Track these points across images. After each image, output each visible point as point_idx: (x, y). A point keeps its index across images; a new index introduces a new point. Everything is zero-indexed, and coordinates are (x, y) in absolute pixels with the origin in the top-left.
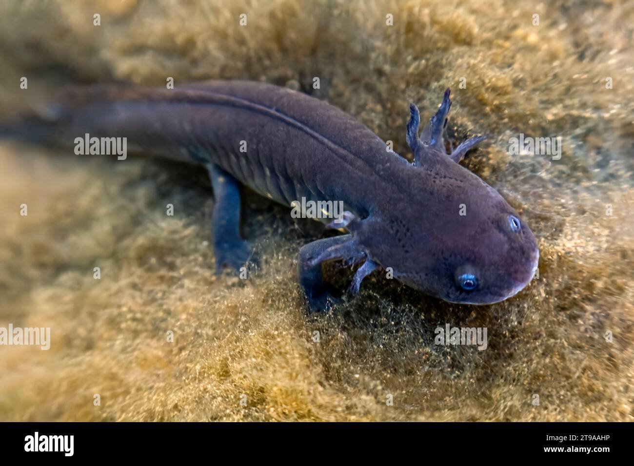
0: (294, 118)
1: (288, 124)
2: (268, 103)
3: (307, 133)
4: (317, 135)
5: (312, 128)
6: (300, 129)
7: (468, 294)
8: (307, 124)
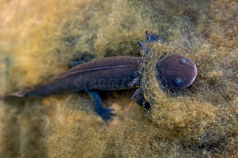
0: (107, 67)
1: (107, 69)
2: (98, 67)
3: (114, 68)
4: (117, 67)
5: (114, 66)
6: (111, 68)
7: (181, 86)
8: (112, 66)
